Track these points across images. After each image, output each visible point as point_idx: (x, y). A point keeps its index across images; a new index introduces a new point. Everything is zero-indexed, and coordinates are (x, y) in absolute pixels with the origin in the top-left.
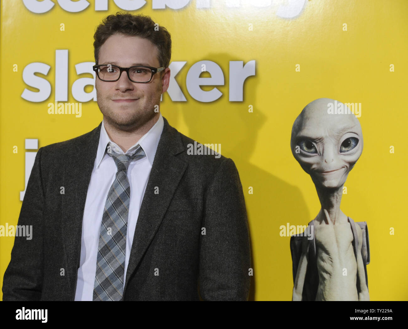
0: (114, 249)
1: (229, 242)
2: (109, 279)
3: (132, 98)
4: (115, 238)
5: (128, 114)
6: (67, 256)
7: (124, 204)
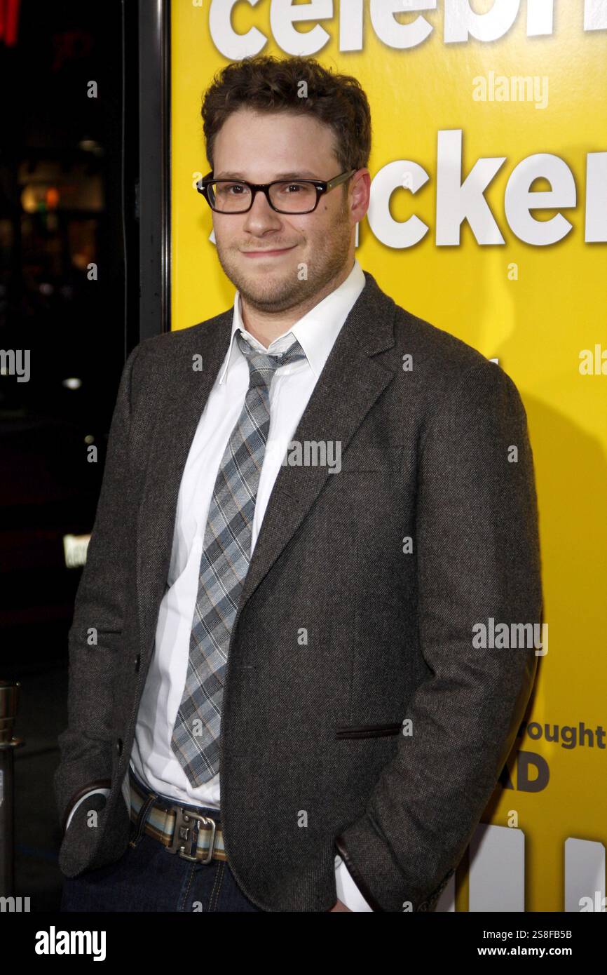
0: (229, 548)
1: (470, 539)
2: (217, 610)
3: (279, 247)
4: (232, 526)
5: (275, 280)
6: (142, 562)
7: (253, 456)
